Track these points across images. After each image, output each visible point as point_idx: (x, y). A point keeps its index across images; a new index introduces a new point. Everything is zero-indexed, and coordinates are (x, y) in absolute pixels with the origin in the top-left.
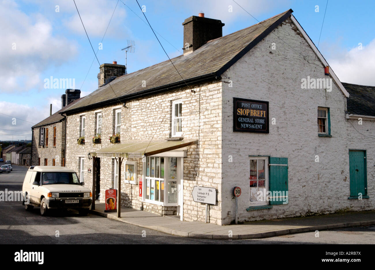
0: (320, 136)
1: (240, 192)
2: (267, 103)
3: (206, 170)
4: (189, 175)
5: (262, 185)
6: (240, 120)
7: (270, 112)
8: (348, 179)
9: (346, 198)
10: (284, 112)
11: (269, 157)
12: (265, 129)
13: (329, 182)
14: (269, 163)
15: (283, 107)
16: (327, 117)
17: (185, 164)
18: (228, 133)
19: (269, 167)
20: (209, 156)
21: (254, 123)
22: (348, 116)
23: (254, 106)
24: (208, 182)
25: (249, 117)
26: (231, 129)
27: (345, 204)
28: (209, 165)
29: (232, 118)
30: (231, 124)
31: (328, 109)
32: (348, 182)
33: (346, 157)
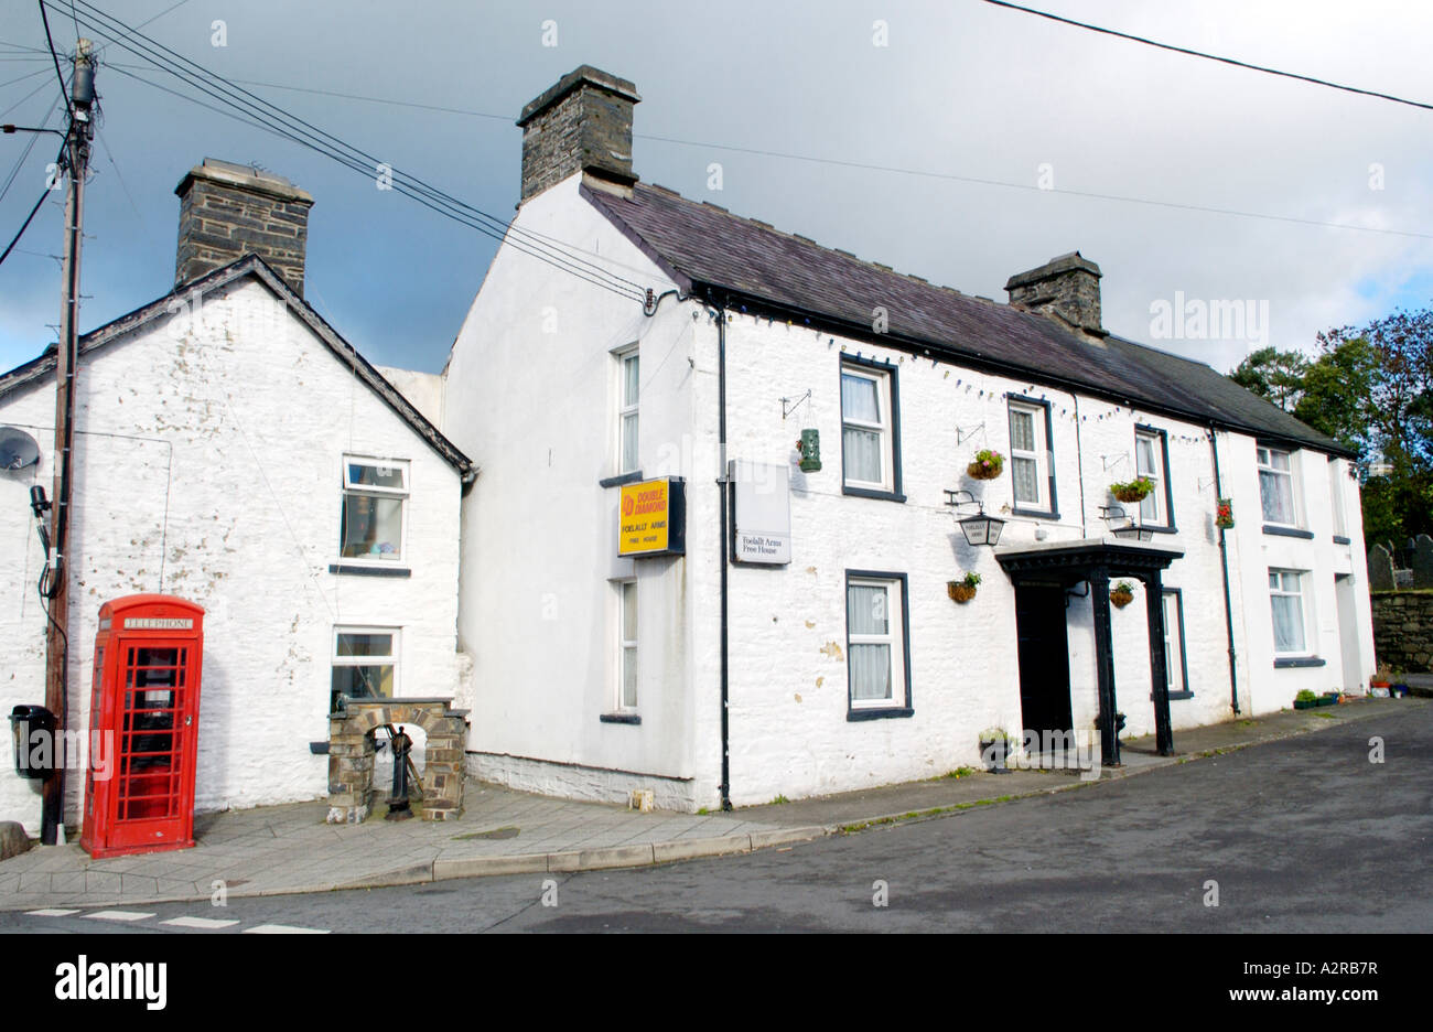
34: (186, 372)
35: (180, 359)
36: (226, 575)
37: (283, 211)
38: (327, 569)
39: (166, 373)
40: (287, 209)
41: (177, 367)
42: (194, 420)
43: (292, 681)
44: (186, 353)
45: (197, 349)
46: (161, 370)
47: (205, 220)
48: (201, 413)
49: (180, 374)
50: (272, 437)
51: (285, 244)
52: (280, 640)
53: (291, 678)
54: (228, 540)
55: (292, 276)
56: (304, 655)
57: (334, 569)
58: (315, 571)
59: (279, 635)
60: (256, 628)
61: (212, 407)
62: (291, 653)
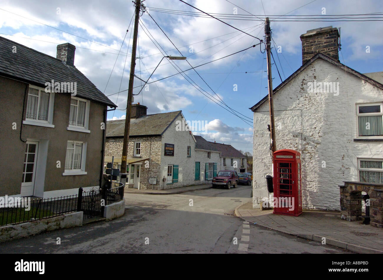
0: (188, 157)
1: (165, 180)
2: (174, 145)
3: (153, 170)
4: (143, 172)
5: (171, 175)
6: (166, 151)
7: (175, 148)
8: (195, 173)
9: (194, 180)
10: (178, 148)
11: (173, 165)
12: (173, 155)
13: (189, 174)
14: (173, 167)
15: (178, 146)
16: (189, 150)
17: (142, 167)
18: (163, 156)
19: (173, 169)
20: (154, 164)
21: (170, 153)
22: (196, 150)
23: (170, 146)
24: (154, 174)
25: (169, 150)
26: (164, 155)
27: (193, 182)
28: (154, 168)
29: (164, 151)
30: (164, 153)
31: (190, 147)
32: (195, 174)
33: (194, 164)
34: (304, 90)
35: (302, 87)
36: (320, 143)
37: (329, 36)
38: (353, 140)
39: (298, 92)
40: (329, 35)
41: (301, 89)
42: (307, 102)
43: (344, 175)
44: (303, 85)
45: (306, 83)
46: (297, 91)
47: (305, 48)
48: (309, 100)
49: (302, 91)
50: (331, 103)
51: (330, 46)
52: (339, 162)
53: (344, 174)
54: (319, 134)
55: (333, 54)
56: (347, 167)
57: (356, 140)
58: (349, 141)
59: (338, 161)
60: (330, 159)
61: (311, 98)
62: (342, 166)
